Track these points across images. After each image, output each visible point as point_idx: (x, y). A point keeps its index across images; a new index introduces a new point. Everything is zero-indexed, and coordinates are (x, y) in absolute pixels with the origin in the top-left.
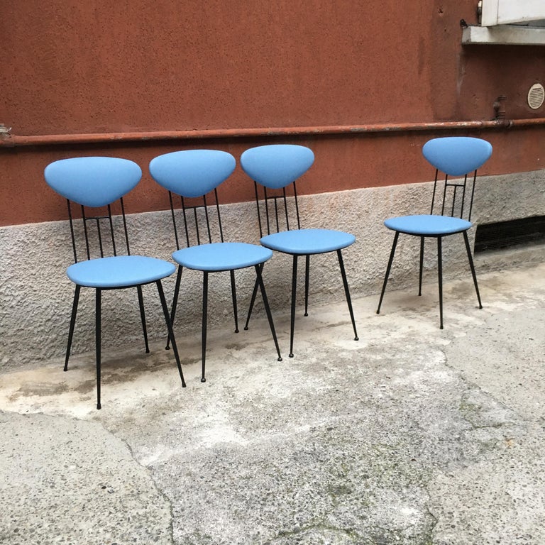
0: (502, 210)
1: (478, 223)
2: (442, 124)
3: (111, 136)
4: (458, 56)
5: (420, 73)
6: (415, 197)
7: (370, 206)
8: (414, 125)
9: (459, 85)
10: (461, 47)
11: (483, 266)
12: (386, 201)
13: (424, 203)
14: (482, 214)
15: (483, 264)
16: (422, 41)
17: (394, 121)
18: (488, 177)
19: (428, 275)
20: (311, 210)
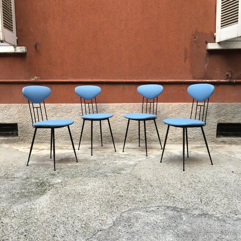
0: (232, 118)
1: (218, 122)
2: (195, 80)
3: (65, 80)
4: (205, 55)
5: (185, 61)
6: (182, 108)
7: (160, 110)
8: (181, 80)
9: (206, 66)
10: (206, 51)
11: (222, 141)
12: (168, 108)
13: (187, 111)
14: (220, 118)
15: (222, 140)
16: (186, 49)
17: (173, 79)
18: (223, 103)
19: (190, 140)
20: (134, 109)
